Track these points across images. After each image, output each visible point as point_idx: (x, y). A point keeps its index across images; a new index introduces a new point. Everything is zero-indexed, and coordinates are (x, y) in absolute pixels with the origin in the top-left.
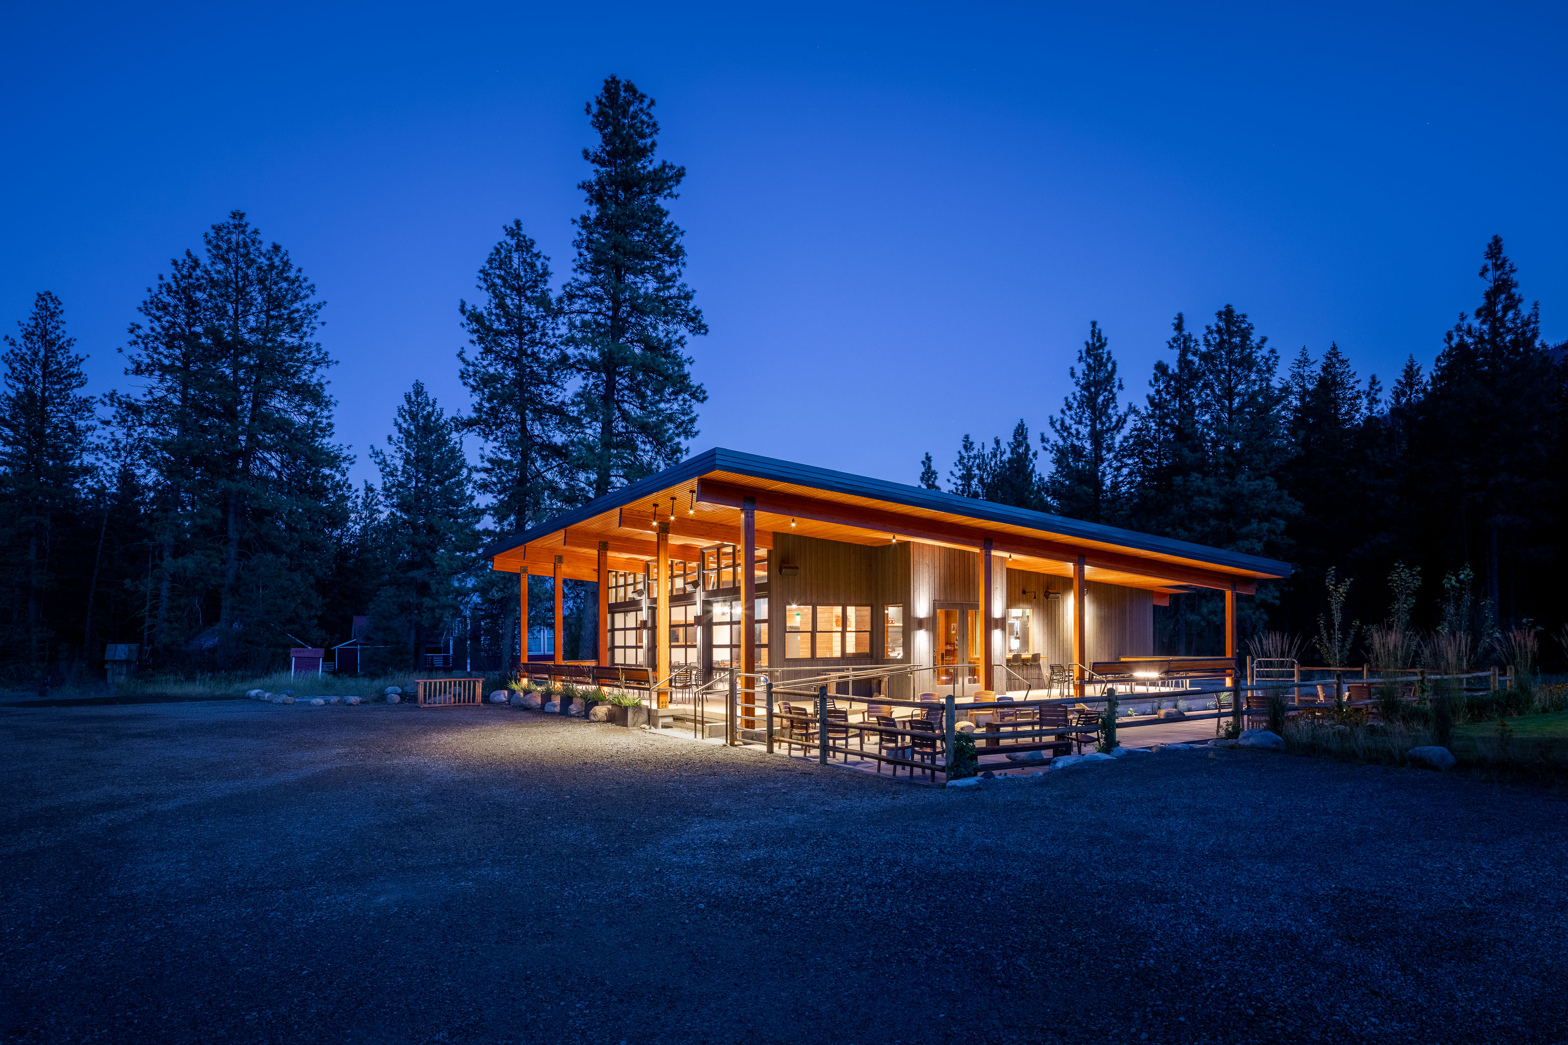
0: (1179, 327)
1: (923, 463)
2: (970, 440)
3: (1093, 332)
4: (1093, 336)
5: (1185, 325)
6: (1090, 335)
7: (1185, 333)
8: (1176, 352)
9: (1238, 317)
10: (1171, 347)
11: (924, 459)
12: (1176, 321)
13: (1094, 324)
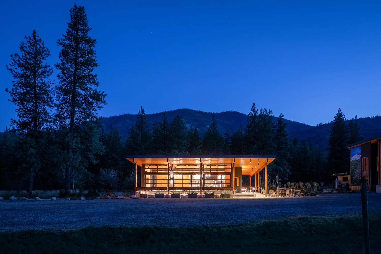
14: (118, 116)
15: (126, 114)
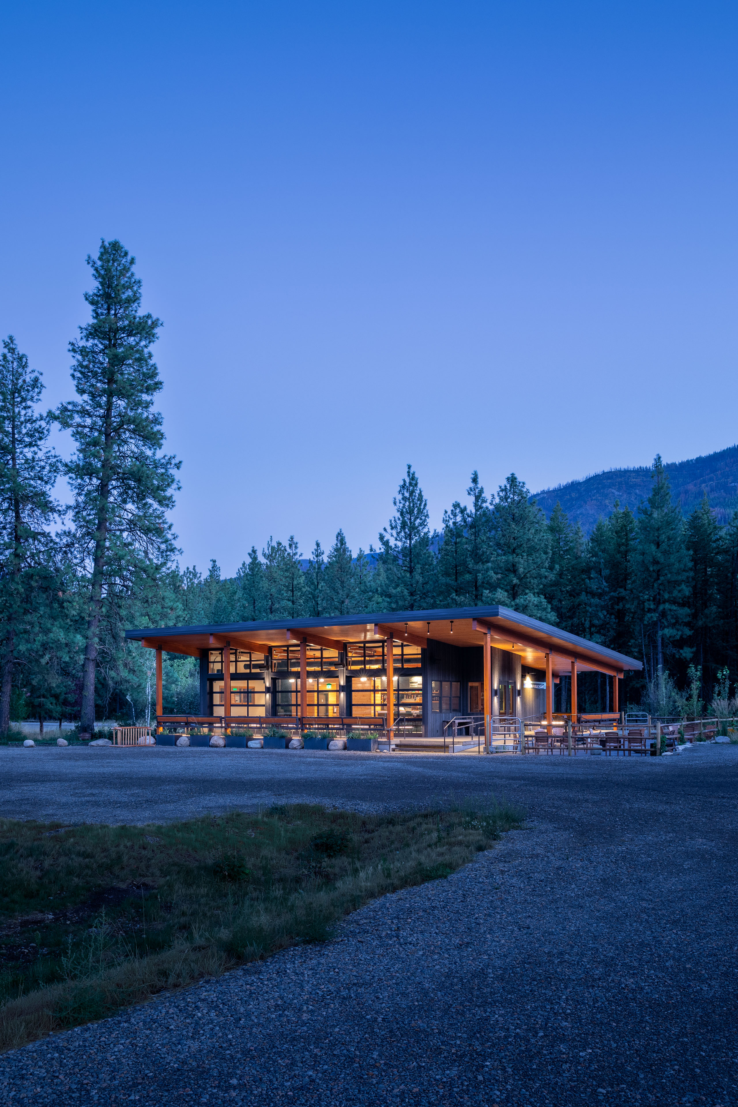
0: (475, 480)
1: (250, 554)
2: (295, 540)
3: (409, 472)
4: (409, 475)
5: (480, 480)
6: (406, 474)
7: (479, 486)
8: (473, 499)
9: (520, 483)
10: (469, 494)
11: (250, 552)
12: (473, 476)
13: (409, 467)
14: (581, 481)
15: (607, 473)
